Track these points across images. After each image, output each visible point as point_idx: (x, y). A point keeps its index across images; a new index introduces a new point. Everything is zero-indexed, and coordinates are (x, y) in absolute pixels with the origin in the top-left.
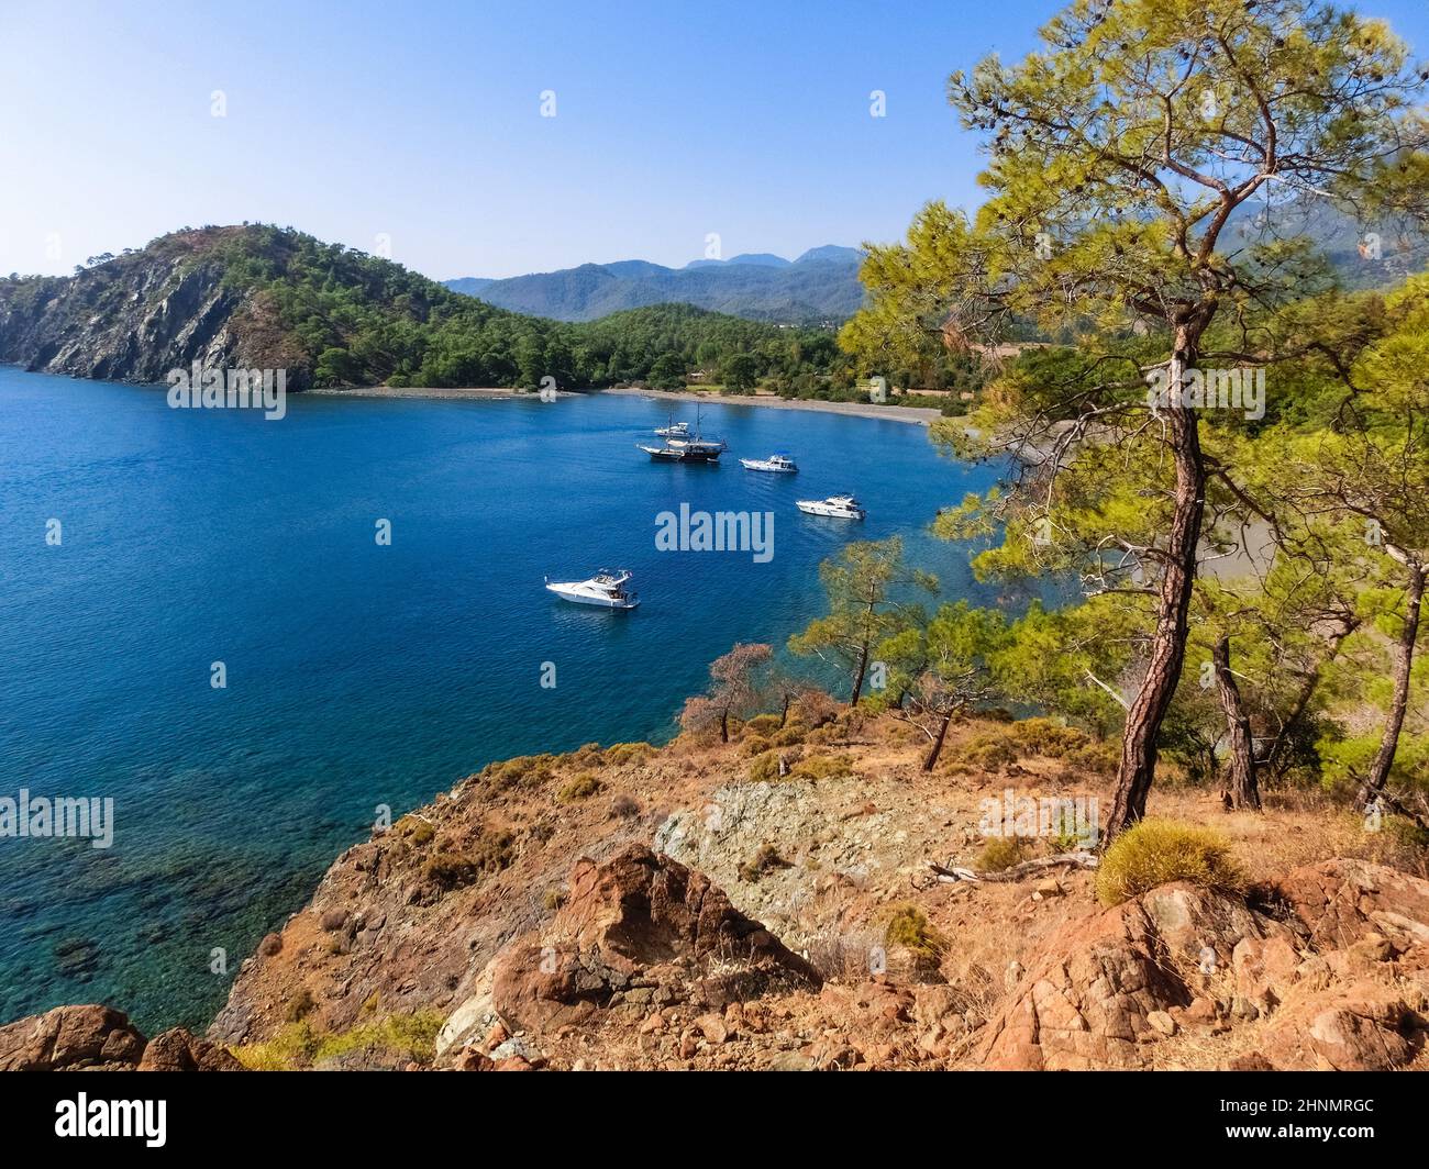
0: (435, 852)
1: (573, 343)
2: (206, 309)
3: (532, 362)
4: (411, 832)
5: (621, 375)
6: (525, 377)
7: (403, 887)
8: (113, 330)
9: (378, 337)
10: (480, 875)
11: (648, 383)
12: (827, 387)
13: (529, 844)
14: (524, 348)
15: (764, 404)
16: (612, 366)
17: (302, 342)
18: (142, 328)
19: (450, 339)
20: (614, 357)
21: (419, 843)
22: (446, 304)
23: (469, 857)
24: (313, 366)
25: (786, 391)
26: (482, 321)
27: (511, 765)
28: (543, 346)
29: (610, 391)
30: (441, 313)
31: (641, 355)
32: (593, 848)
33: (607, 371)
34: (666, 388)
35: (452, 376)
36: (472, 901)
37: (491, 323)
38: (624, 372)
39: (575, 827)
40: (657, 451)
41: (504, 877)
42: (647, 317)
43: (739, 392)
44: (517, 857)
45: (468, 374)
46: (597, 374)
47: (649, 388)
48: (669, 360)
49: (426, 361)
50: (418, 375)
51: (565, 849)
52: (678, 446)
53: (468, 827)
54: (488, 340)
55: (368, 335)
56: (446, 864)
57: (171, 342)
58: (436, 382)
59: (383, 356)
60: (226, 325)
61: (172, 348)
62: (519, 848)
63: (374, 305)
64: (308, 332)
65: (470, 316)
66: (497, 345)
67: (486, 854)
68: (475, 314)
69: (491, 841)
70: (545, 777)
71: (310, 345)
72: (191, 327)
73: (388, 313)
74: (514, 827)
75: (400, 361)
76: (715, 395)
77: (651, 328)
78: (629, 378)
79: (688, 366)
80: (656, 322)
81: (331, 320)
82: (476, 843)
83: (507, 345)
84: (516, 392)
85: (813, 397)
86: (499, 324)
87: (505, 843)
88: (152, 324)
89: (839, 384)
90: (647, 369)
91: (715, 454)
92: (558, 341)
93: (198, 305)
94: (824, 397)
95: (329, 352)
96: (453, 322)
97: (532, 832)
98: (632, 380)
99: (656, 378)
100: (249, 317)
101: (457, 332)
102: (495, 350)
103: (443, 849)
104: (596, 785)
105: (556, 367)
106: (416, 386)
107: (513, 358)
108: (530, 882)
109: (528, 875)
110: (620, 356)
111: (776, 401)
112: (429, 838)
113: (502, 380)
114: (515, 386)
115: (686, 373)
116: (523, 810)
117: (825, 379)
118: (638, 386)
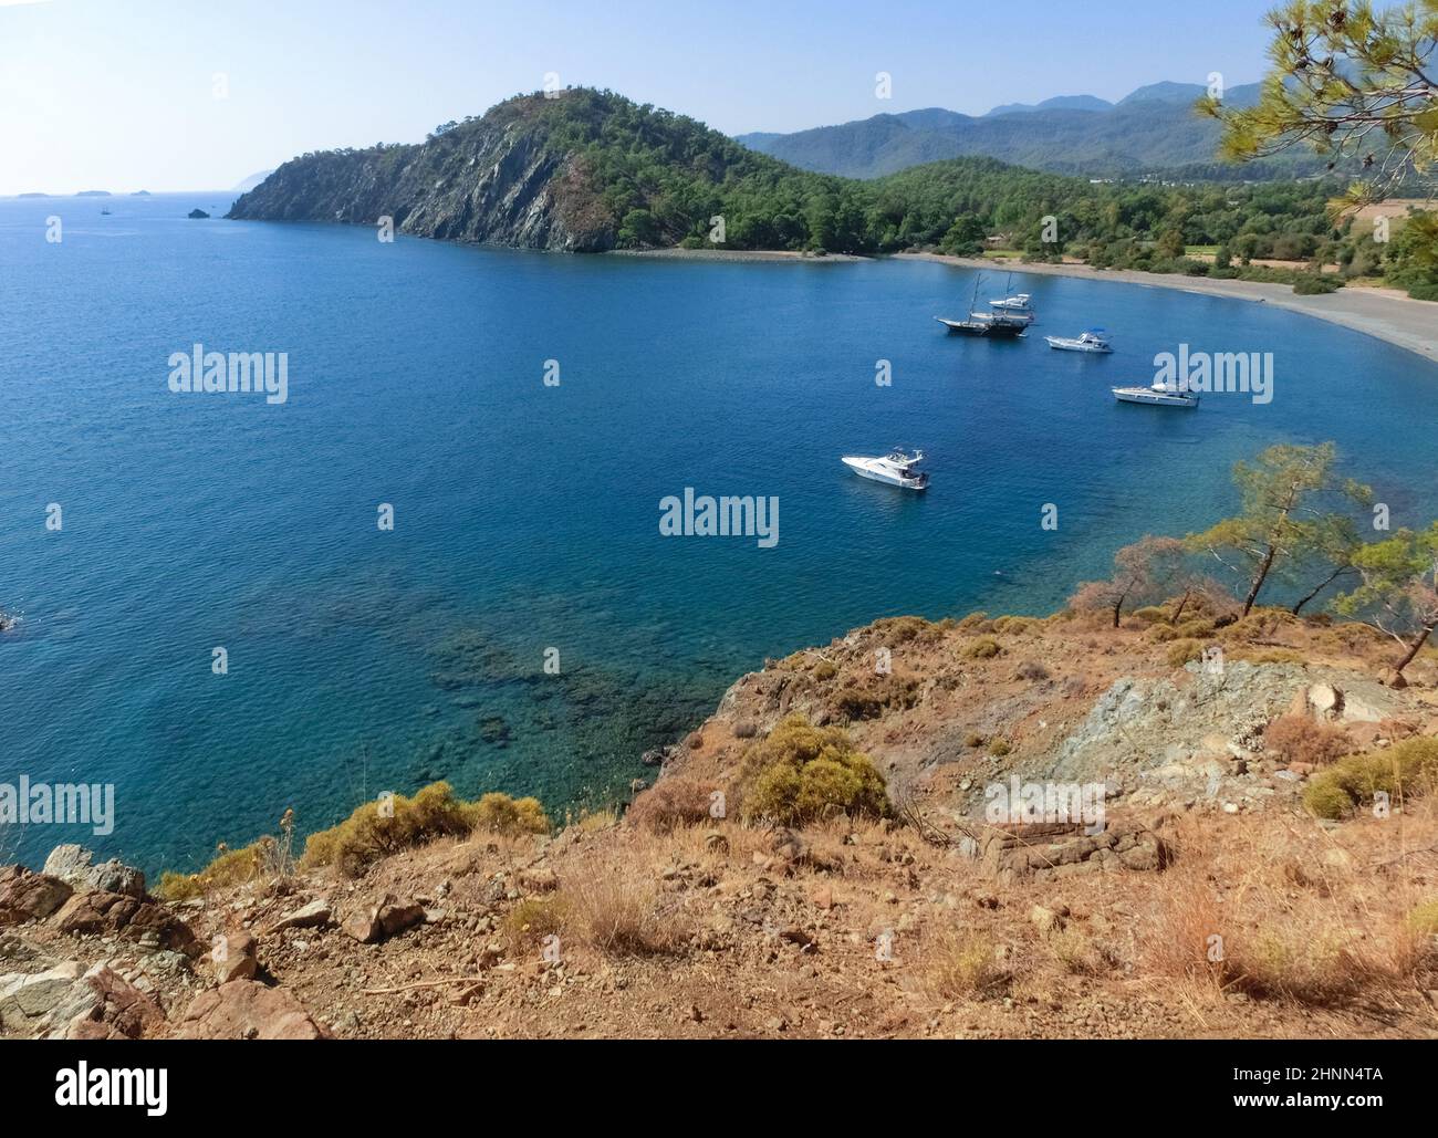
0: (841, 687)
1: (865, 203)
2: (530, 173)
3: (824, 224)
4: (810, 668)
5: (912, 238)
6: (815, 240)
7: (811, 711)
8: (452, 193)
9: (678, 199)
10: (885, 711)
11: (941, 247)
12: (1148, 256)
13: (935, 692)
14: (815, 209)
15: (1072, 273)
16: (903, 229)
17: (610, 204)
18: (477, 191)
19: (744, 200)
20: (906, 220)
21: (822, 678)
22: (742, 163)
23: (874, 695)
24: (617, 228)
25: (1099, 259)
26: (775, 180)
27: (903, 623)
28: (835, 207)
29: (900, 255)
30: (736, 173)
31: (936, 216)
32: (1006, 702)
33: (897, 234)
34: (961, 254)
35: (744, 239)
36: (883, 734)
37: (783, 182)
38: (916, 235)
39: (982, 682)
40: (958, 324)
41: (913, 716)
42: (942, 173)
43: (1043, 259)
44: (921, 701)
45: (760, 236)
46: (887, 238)
47: (942, 254)
48: (967, 222)
51: (975, 700)
52: (983, 319)
53: (870, 670)
54: (781, 201)
55: (669, 196)
56: (854, 699)
57: (498, 204)
59: (681, 217)
60: (547, 188)
61: (499, 210)
62: (924, 693)
63: (674, 165)
64: (616, 194)
65: (764, 176)
66: (791, 206)
67: (893, 694)
68: (769, 173)
69: (896, 685)
70: (940, 637)
71: (616, 206)
72: (516, 190)
73: (687, 173)
74: (918, 675)
75: (695, 223)
76: (1015, 262)
77: (946, 185)
78: (920, 241)
79: (985, 230)
80: (953, 179)
81: (637, 181)
82: (880, 684)
83: (799, 205)
84: (805, 255)
85: (1130, 267)
86: (791, 183)
87: (910, 688)
88: (485, 187)
89: (1163, 252)
90: (942, 232)
91: (1020, 327)
92: (850, 201)
93: (523, 169)
94: (1145, 268)
95: (633, 213)
96: (747, 182)
97: (938, 682)
98: (923, 243)
100: (567, 180)
101: (749, 192)
102: (788, 212)
103: (849, 685)
104: (997, 649)
105: (847, 229)
106: (709, 248)
107: (805, 219)
108: (943, 723)
109: (940, 717)
110: (914, 217)
111: (1086, 271)
112: (832, 675)
113: (791, 243)
114: (804, 249)
115: (984, 237)
116: (922, 663)
117: (1146, 245)
118: (929, 251)
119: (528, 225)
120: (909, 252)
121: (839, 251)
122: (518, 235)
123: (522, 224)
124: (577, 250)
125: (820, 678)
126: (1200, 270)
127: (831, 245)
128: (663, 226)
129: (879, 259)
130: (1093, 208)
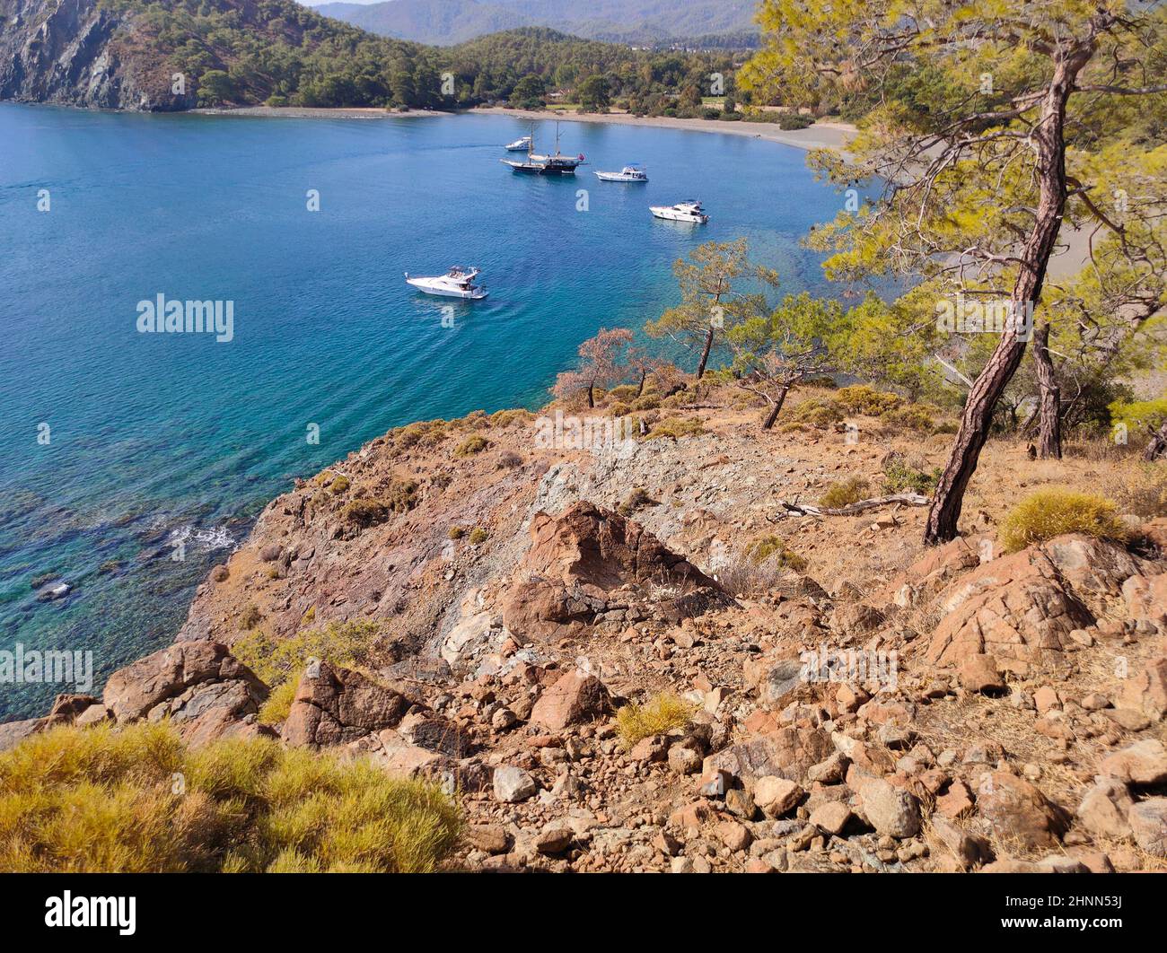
0: (352, 498)
1: (441, 66)
2: (85, 32)
3: (403, 83)
4: (329, 484)
5: (486, 96)
6: (397, 97)
7: (326, 526)
9: (255, 60)
10: (392, 514)
11: (511, 103)
12: (675, 105)
13: (431, 491)
14: (394, 71)
15: (617, 121)
16: (476, 87)
17: (183, 64)
18: (26, 50)
19: (324, 62)
20: (478, 80)
21: (337, 492)
22: (318, 29)
23: (381, 502)
24: (196, 87)
25: (638, 109)
26: (353, 44)
27: (410, 429)
28: (412, 69)
29: (475, 110)
30: (314, 37)
31: (504, 77)
32: (486, 492)
33: (472, 91)
34: (527, 108)
35: (328, 97)
36: (387, 535)
37: (362, 47)
38: (489, 93)
39: (469, 476)
40: (520, 165)
41: (413, 516)
42: (509, 40)
43: (595, 110)
44: (422, 500)
45: (344, 95)
46: (463, 95)
47: (512, 108)
48: (529, 81)
49: (302, 83)
50: (295, 96)
51: (462, 493)
52: (539, 160)
53: (378, 479)
54: (360, 63)
55: (245, 58)
56: (363, 508)
57: (54, 63)
58: (313, 102)
59: (261, 77)
60: (107, 48)
61: (57, 70)
62: (422, 493)
63: (249, 29)
64: (187, 55)
65: (342, 40)
66: (369, 68)
67: (395, 500)
68: (346, 38)
69: (399, 489)
70: (441, 438)
71: (190, 67)
72: (72, 49)
73: (263, 37)
74: (417, 478)
75: (278, 83)
76: (572, 113)
77: (513, 51)
78: (493, 98)
79: (547, 87)
80: (517, 46)
81: (208, 43)
82: (386, 491)
83: (378, 67)
84: (389, 111)
85: (662, 114)
86: (369, 47)
87: (410, 491)
88: (35, 46)
89: (686, 102)
90: (510, 90)
91: (572, 167)
92: (426, 64)
93: (76, 28)
94: (673, 115)
95: (209, 73)
96: (326, 46)
97: (433, 481)
98: (496, 100)
99: (518, 98)
100: (129, 41)
101: (330, 55)
102: (368, 73)
103: (358, 496)
104: (486, 444)
105: (424, 87)
106: (295, 106)
107: (384, 80)
108: (434, 520)
109: (432, 515)
110: (484, 78)
111: (629, 119)
112: (346, 488)
113: (376, 101)
114: (388, 106)
115: (545, 94)
116: (424, 464)
117: (673, 98)
118: (500, 106)
119: (93, 85)
120: (484, 107)
121: (421, 107)
122: (84, 95)
123: (87, 84)
124: (155, 109)
126: (714, 115)
127: (413, 102)
128: (245, 86)
129: (458, 114)
130: (632, 70)
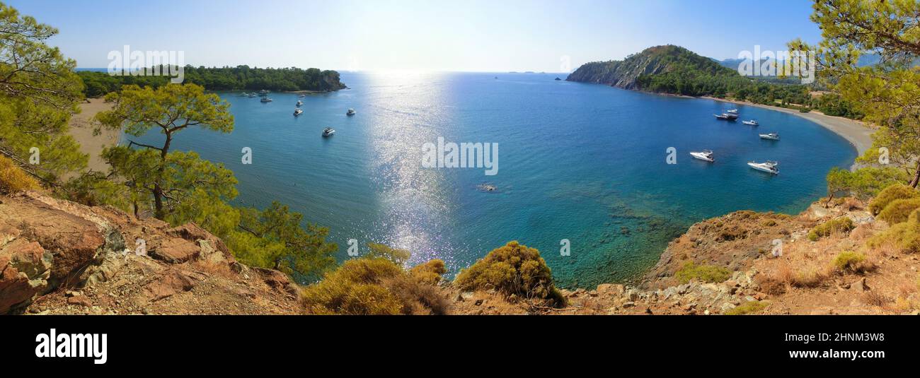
12: (766, 101)
34: (719, 98)
40: (719, 116)
43: (740, 100)
47: (714, 97)
52: (725, 115)
70: (757, 218)
74: (748, 229)
76: (733, 101)
89: (769, 100)
90: (714, 91)
91: (735, 118)
93: (653, 69)
99: (716, 94)
104: (775, 224)
111: (751, 104)
112: (722, 225)
116: (750, 225)
117: (765, 98)
125: (718, 226)
126: (778, 105)
130: (752, 88)
